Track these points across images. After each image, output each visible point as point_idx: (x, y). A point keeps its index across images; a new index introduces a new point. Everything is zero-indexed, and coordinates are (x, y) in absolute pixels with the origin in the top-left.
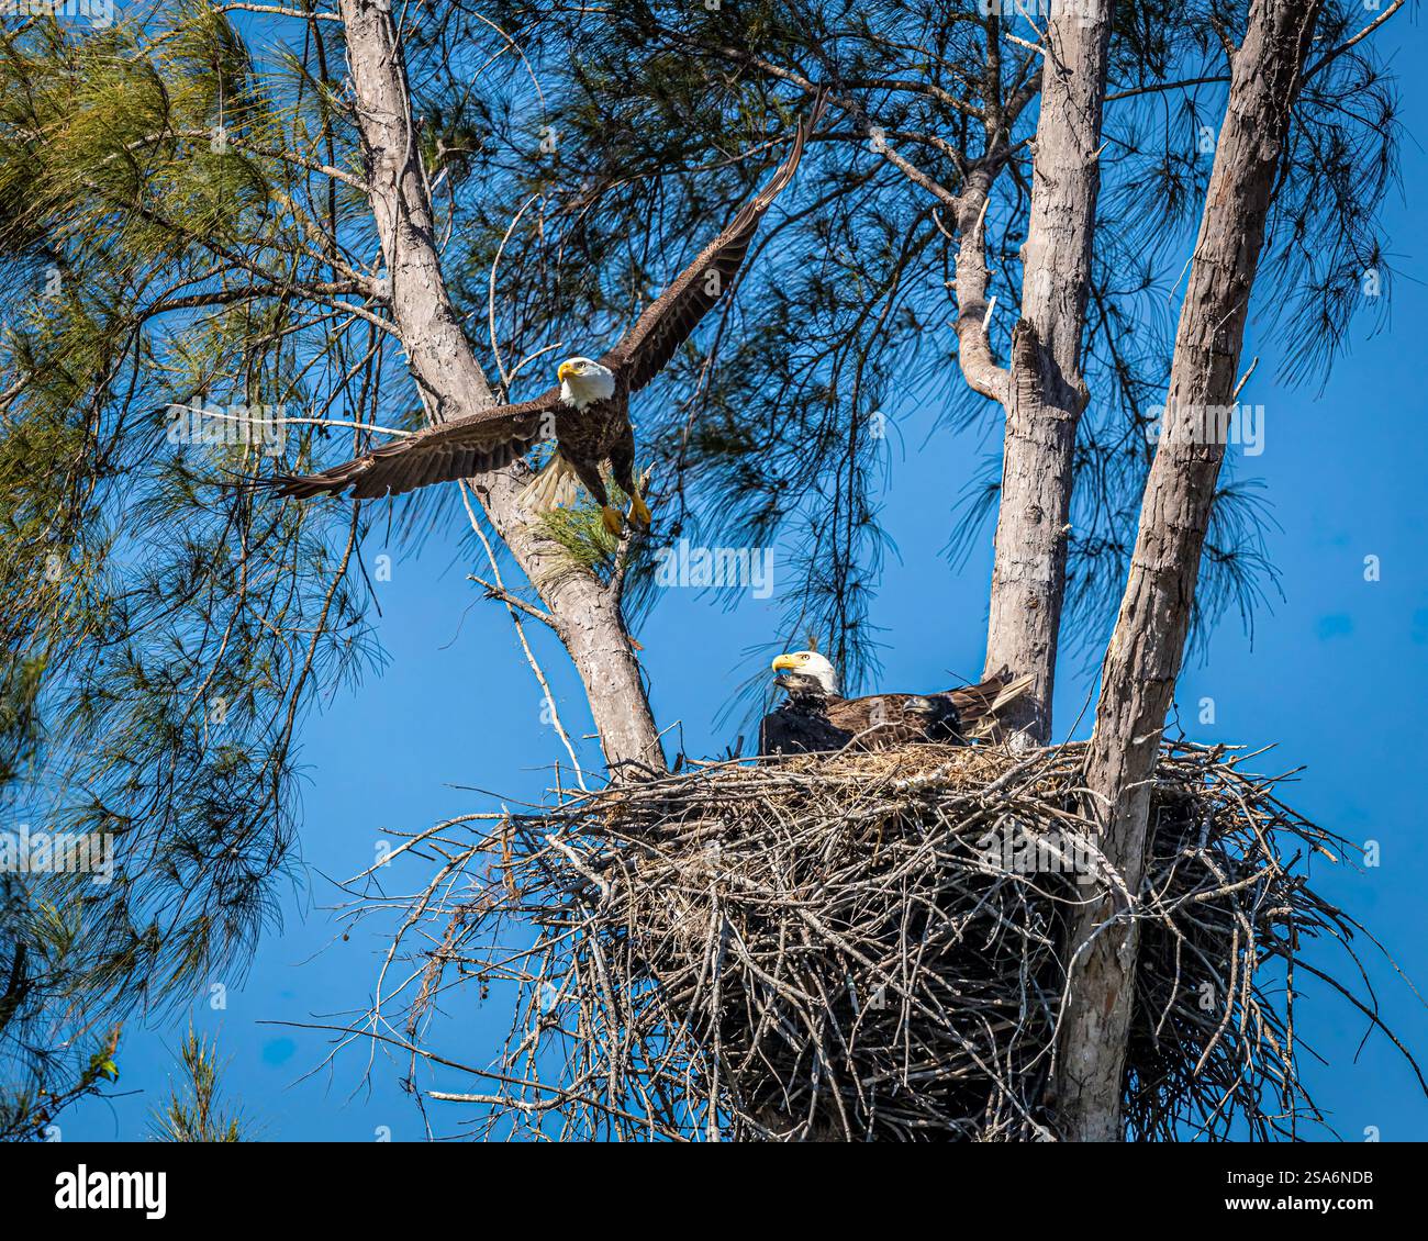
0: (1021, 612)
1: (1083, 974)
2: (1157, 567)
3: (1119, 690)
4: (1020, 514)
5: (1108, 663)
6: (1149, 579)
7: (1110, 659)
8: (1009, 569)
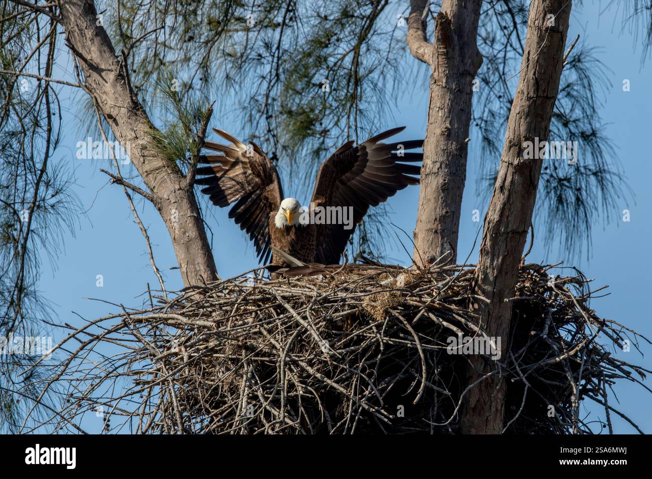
0: (439, 192)
1: (471, 412)
2: (516, 162)
3: (493, 238)
4: (438, 131)
5: (487, 221)
6: (511, 170)
7: (488, 219)
8: (431, 166)
